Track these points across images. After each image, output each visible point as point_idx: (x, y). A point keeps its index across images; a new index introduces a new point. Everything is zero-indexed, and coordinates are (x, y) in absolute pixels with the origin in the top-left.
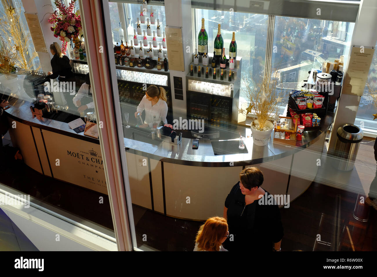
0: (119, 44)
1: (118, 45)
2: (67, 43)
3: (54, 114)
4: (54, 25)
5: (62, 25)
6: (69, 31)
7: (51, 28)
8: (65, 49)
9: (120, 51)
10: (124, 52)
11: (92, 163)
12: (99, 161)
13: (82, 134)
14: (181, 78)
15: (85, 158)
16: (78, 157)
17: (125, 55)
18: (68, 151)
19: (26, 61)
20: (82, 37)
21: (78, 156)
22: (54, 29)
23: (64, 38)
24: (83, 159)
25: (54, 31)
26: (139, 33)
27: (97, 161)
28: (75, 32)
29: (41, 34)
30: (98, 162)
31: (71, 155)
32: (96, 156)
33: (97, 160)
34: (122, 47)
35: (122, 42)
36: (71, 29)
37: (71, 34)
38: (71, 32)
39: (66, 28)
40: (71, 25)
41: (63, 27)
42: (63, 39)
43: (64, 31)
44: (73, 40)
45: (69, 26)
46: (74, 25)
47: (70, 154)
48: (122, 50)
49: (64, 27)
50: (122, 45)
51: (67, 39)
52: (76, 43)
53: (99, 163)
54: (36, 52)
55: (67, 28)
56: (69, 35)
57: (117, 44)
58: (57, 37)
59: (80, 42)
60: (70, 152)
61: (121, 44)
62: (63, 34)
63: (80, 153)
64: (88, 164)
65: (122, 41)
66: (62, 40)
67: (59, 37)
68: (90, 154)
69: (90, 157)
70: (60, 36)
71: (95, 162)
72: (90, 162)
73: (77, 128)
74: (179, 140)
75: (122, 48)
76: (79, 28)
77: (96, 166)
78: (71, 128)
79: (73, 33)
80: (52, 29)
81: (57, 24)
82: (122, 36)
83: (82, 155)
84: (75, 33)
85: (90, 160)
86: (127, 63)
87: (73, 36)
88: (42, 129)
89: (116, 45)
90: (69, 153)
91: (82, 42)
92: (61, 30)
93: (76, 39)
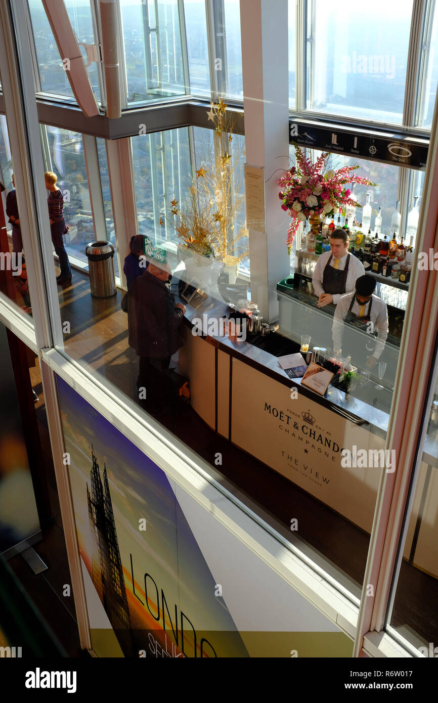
0: (389, 239)
1: (387, 240)
2: (299, 221)
3: (257, 337)
4: (287, 190)
5: (300, 191)
6: (308, 204)
7: (280, 193)
8: (294, 232)
9: (387, 251)
10: (394, 253)
11: (302, 435)
12: (314, 435)
13: (298, 381)
15: (292, 422)
16: (280, 419)
17: (395, 260)
18: (266, 404)
19: (226, 241)
20: (326, 216)
21: (281, 416)
22: (284, 196)
23: (297, 213)
24: (288, 423)
25: (282, 199)
27: (311, 433)
28: (318, 206)
29: (262, 201)
30: (312, 436)
31: (270, 412)
32: (312, 424)
33: (313, 432)
34: (393, 244)
35: (394, 236)
36: (312, 201)
37: (310, 209)
38: (311, 206)
39: (303, 197)
40: (313, 195)
41: (300, 196)
42: (294, 215)
43: (299, 202)
44: (310, 219)
45: (309, 195)
46: (318, 195)
47: (268, 409)
48: (392, 249)
49: (302, 195)
50: (394, 241)
51: (302, 215)
52: (314, 225)
53: (314, 438)
54: (246, 228)
55: (305, 198)
56: (306, 209)
57: (385, 237)
58: (286, 210)
59: (322, 224)
60: (270, 406)
61: (392, 239)
62: (297, 206)
63: (286, 413)
64: (293, 435)
65: (395, 234)
66: (292, 216)
67: (289, 210)
68: (302, 418)
69: (301, 423)
70: (291, 209)
71: (307, 433)
72: (299, 433)
73: (293, 369)
75: (392, 246)
76: (326, 201)
77: (307, 442)
78: (281, 367)
79: (314, 208)
80: (281, 196)
81: (292, 189)
82: (396, 226)
83: (288, 417)
84: (317, 208)
85: (300, 428)
86: (395, 273)
87: (312, 212)
88: (233, 358)
89: (383, 239)
90: (268, 407)
91: (324, 224)
92: (295, 199)
93: (315, 218)
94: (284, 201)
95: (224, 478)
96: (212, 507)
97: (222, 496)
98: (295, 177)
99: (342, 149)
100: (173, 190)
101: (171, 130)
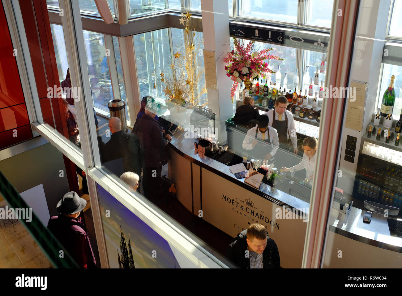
0: (292, 92)
1: (291, 92)
2: (238, 83)
3: (216, 154)
4: (230, 64)
5: (237, 65)
6: (242, 72)
7: (226, 66)
8: (235, 89)
9: (292, 99)
10: (295, 100)
11: (247, 214)
12: (254, 213)
13: (242, 180)
14: (356, 138)
15: (239, 206)
16: (232, 204)
17: (297, 104)
18: (223, 195)
19: (194, 96)
20: (254, 79)
21: (232, 202)
22: (228, 68)
23: (236, 78)
24: (237, 206)
25: (227, 70)
26: (316, 83)
27: (251, 212)
28: (248, 73)
29: (215, 72)
30: (252, 213)
31: (226, 200)
32: (252, 207)
33: (252, 211)
36: (245, 71)
37: (244, 75)
38: (245, 74)
39: (240, 68)
40: (245, 67)
41: (238, 68)
42: (235, 79)
43: (237, 71)
44: (244, 81)
45: (243, 67)
46: (249, 66)
47: (224, 198)
48: (294, 98)
49: (239, 67)
50: (295, 93)
51: (239, 79)
52: (247, 85)
53: (253, 215)
54: (206, 88)
55: (241, 69)
56: (241, 75)
57: (290, 91)
58: (229, 77)
59: (251, 84)
60: (225, 196)
61: (294, 91)
62: (236, 74)
63: (235, 200)
64: (241, 213)
65: (296, 89)
66: (233, 80)
67: (231, 77)
68: (245, 203)
69: (245, 206)
70: (232, 75)
71: (249, 212)
72: (244, 212)
73: (238, 173)
74: (349, 209)
75: (295, 96)
76: (253, 70)
77: (249, 217)
78: (231, 172)
79: (246, 75)
80: (226, 68)
81: (233, 64)
82: (296, 84)
83: (237, 203)
84: (248, 75)
85: (245, 209)
86: (297, 113)
87: (245, 77)
88: (202, 168)
89: (289, 92)
90: (224, 197)
91: (253, 84)
92: (235, 70)
93: (247, 81)
94: (228, 71)
95: (205, 244)
96: (199, 263)
97: (205, 256)
98: (234, 56)
99: (262, 39)
100: (160, 66)
101: (157, 31)
